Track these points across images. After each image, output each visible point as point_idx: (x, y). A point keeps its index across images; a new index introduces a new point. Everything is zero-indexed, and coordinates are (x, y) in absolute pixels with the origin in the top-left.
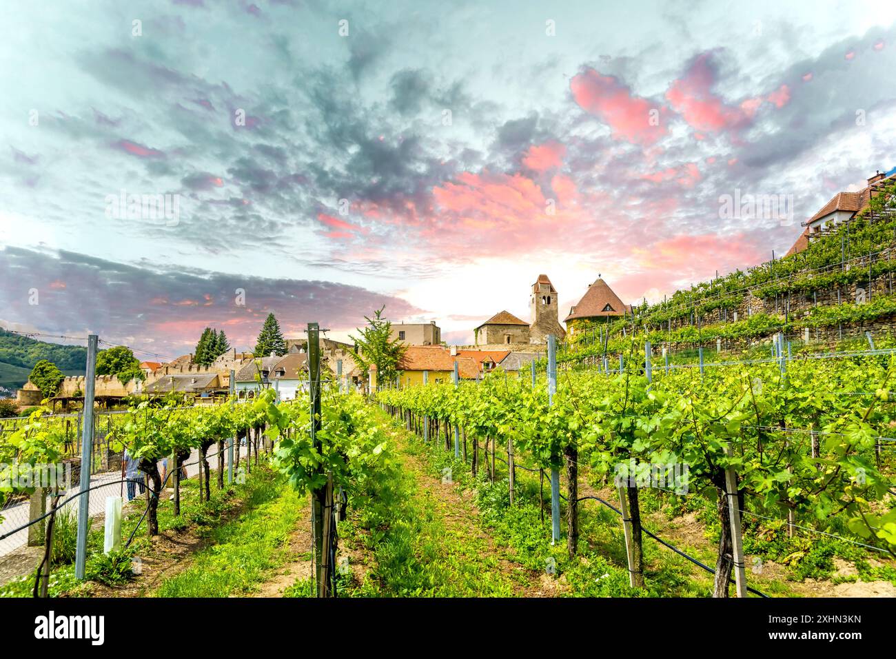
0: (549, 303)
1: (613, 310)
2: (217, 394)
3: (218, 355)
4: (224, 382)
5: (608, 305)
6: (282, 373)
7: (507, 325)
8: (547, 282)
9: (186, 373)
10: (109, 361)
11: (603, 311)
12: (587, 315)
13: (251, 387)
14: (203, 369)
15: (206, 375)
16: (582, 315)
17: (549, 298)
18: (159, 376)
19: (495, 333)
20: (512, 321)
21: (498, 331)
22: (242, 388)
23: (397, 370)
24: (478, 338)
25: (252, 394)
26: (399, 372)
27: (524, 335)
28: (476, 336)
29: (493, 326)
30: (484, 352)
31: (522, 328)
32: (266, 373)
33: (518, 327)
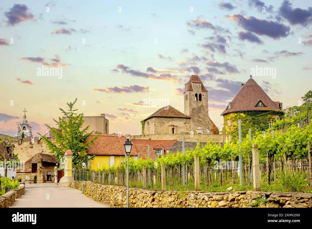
0: (200, 100)
1: (265, 106)
5: (260, 101)
7: (172, 117)
8: (198, 82)
11: (256, 106)
12: (243, 109)
16: (238, 110)
17: (200, 95)
19: (161, 124)
20: (175, 114)
21: (164, 123)
23: (88, 155)
24: (145, 129)
26: (89, 157)
27: (186, 126)
28: (143, 127)
29: (160, 119)
30: (154, 141)
31: (185, 120)
33: (181, 119)
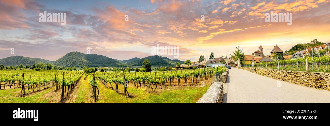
2: (202, 66)
3: (203, 60)
4: (204, 65)
6: (215, 62)
7: (259, 53)
9: (198, 63)
10: (187, 62)
11: (279, 51)
13: (209, 65)
14: (200, 62)
15: (201, 64)
16: (275, 51)
17: (262, 50)
18: (193, 64)
19: (257, 54)
22: (207, 65)
23: (244, 60)
25: (209, 66)
27: (262, 55)
32: (212, 62)
33: (261, 53)
